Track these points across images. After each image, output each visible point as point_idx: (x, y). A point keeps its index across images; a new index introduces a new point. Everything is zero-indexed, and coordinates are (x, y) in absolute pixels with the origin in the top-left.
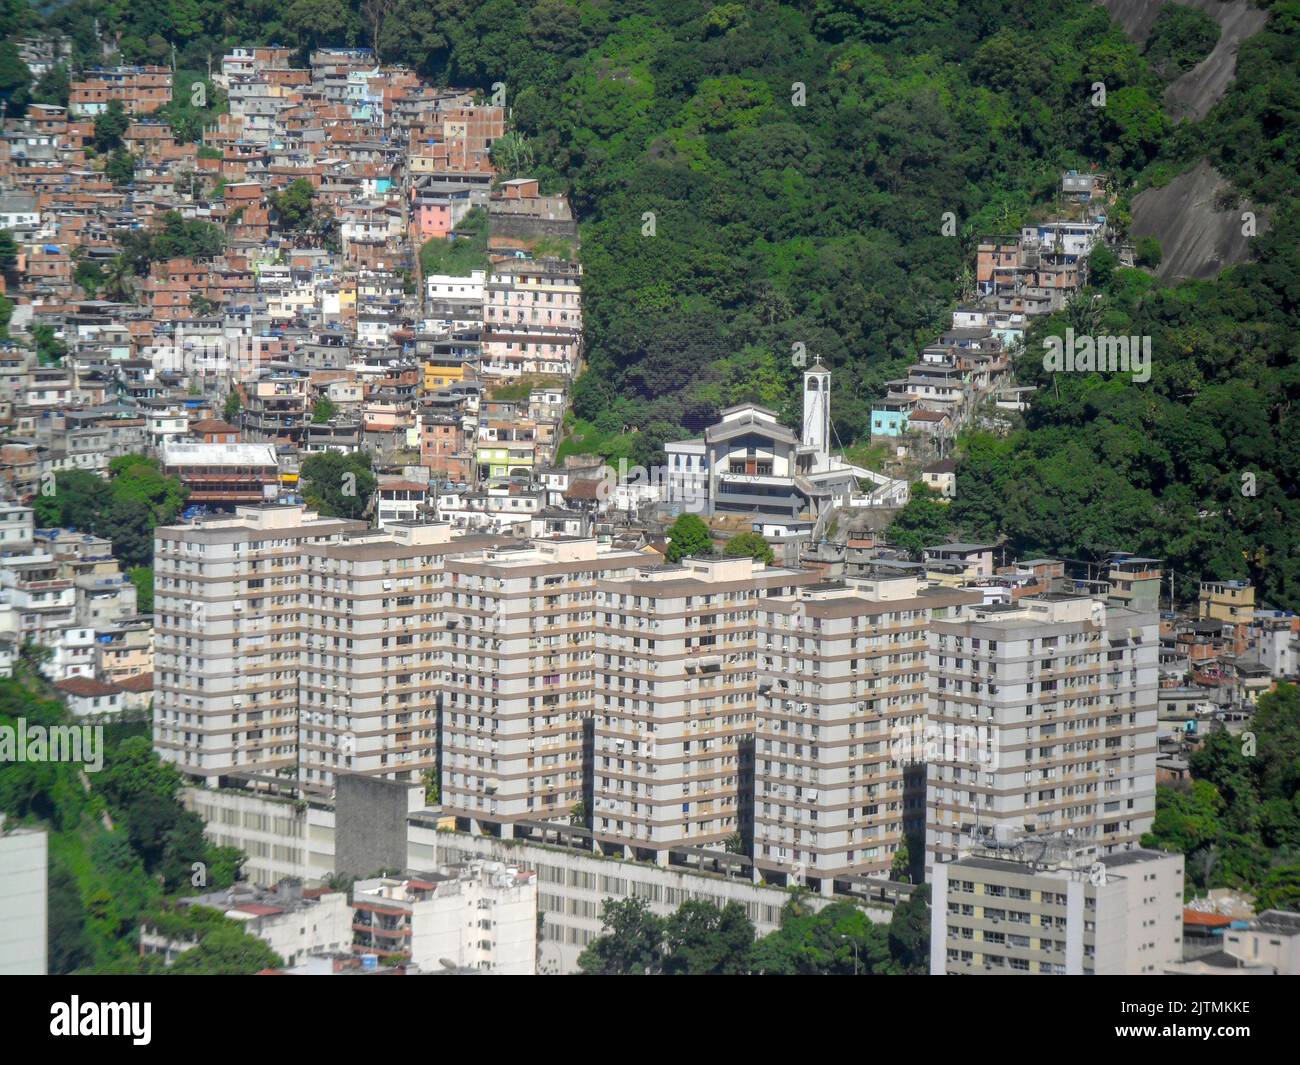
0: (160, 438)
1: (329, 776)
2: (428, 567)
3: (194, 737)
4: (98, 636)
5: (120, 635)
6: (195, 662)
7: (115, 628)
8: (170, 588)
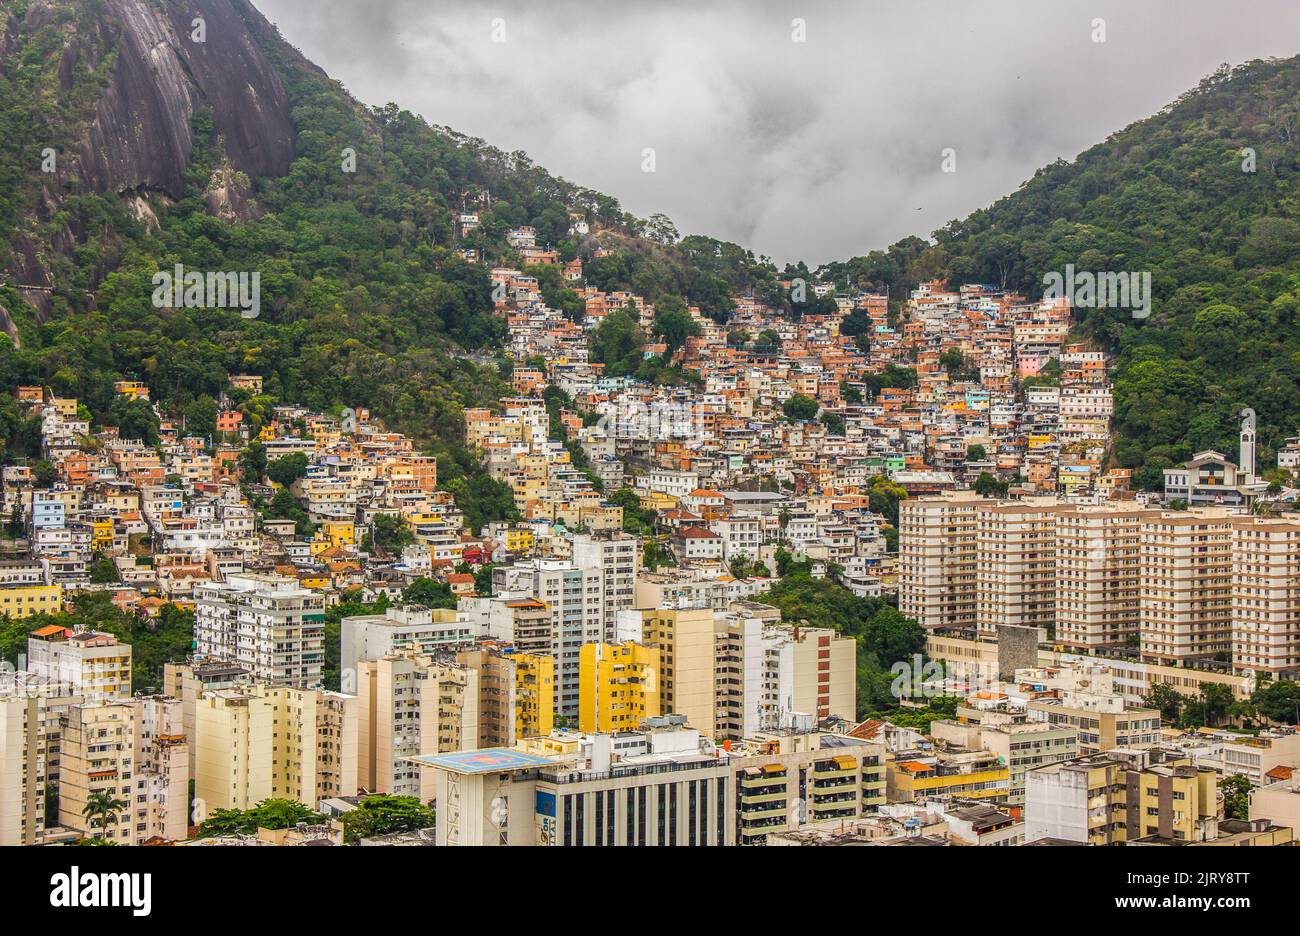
0: (891, 472)
1: (993, 627)
2: (1046, 518)
3: (920, 608)
4: (867, 561)
5: (879, 561)
6: (921, 569)
7: (876, 557)
8: (908, 531)
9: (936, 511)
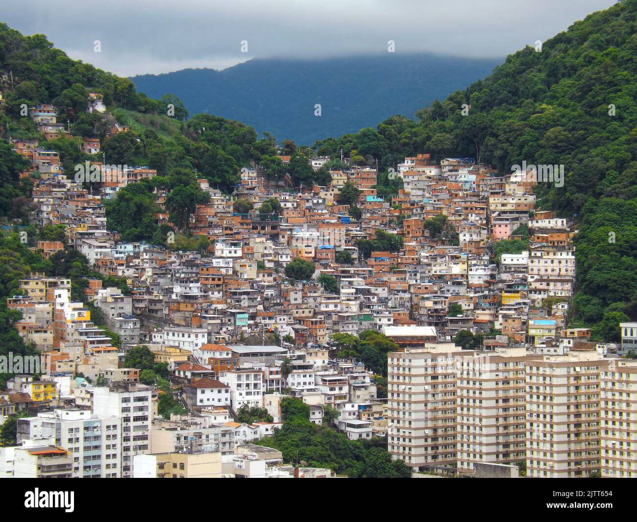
0: (380, 326)
1: (472, 464)
2: (516, 367)
3: (407, 449)
4: (360, 407)
5: (370, 406)
6: (407, 414)
7: (368, 403)
8: (395, 380)
9: (420, 362)
